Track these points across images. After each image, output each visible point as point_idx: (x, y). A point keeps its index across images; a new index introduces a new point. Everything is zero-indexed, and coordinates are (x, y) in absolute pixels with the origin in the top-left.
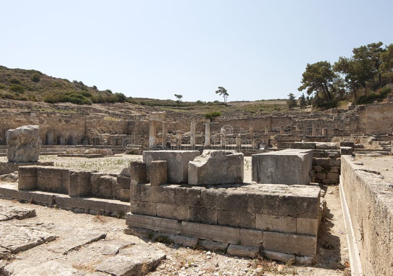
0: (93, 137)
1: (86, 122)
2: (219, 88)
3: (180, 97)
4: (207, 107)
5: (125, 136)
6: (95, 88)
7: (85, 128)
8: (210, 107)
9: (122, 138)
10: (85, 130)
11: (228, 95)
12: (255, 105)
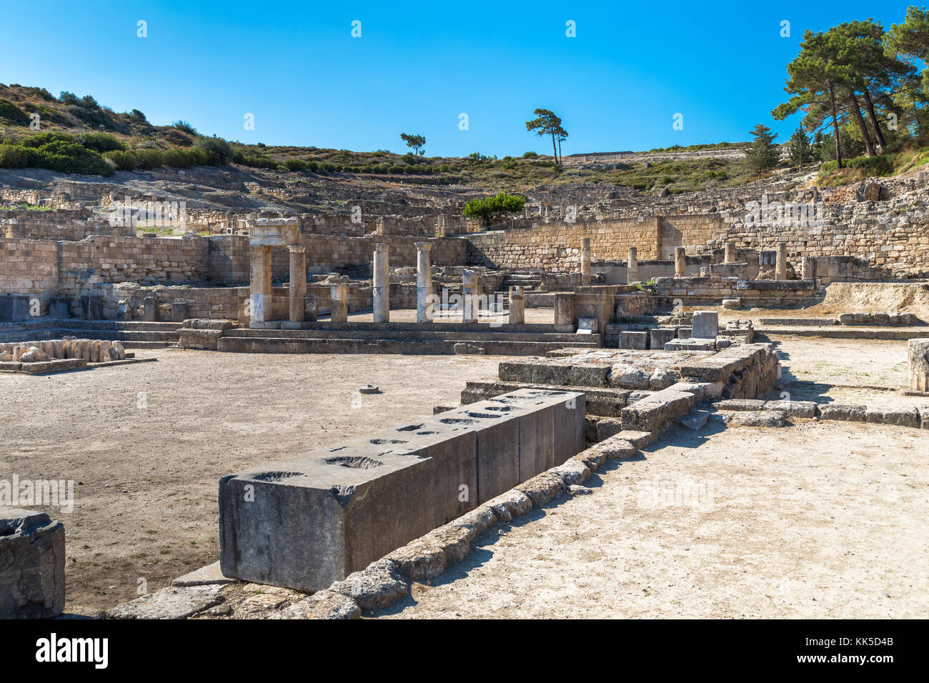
0: (85, 293)
1: (60, 248)
2: (538, 111)
3: (416, 141)
4: (498, 173)
5: (182, 292)
6: (139, 117)
7: (59, 265)
8: (510, 172)
9: (172, 298)
10: (60, 272)
11: (564, 133)
12: (649, 165)
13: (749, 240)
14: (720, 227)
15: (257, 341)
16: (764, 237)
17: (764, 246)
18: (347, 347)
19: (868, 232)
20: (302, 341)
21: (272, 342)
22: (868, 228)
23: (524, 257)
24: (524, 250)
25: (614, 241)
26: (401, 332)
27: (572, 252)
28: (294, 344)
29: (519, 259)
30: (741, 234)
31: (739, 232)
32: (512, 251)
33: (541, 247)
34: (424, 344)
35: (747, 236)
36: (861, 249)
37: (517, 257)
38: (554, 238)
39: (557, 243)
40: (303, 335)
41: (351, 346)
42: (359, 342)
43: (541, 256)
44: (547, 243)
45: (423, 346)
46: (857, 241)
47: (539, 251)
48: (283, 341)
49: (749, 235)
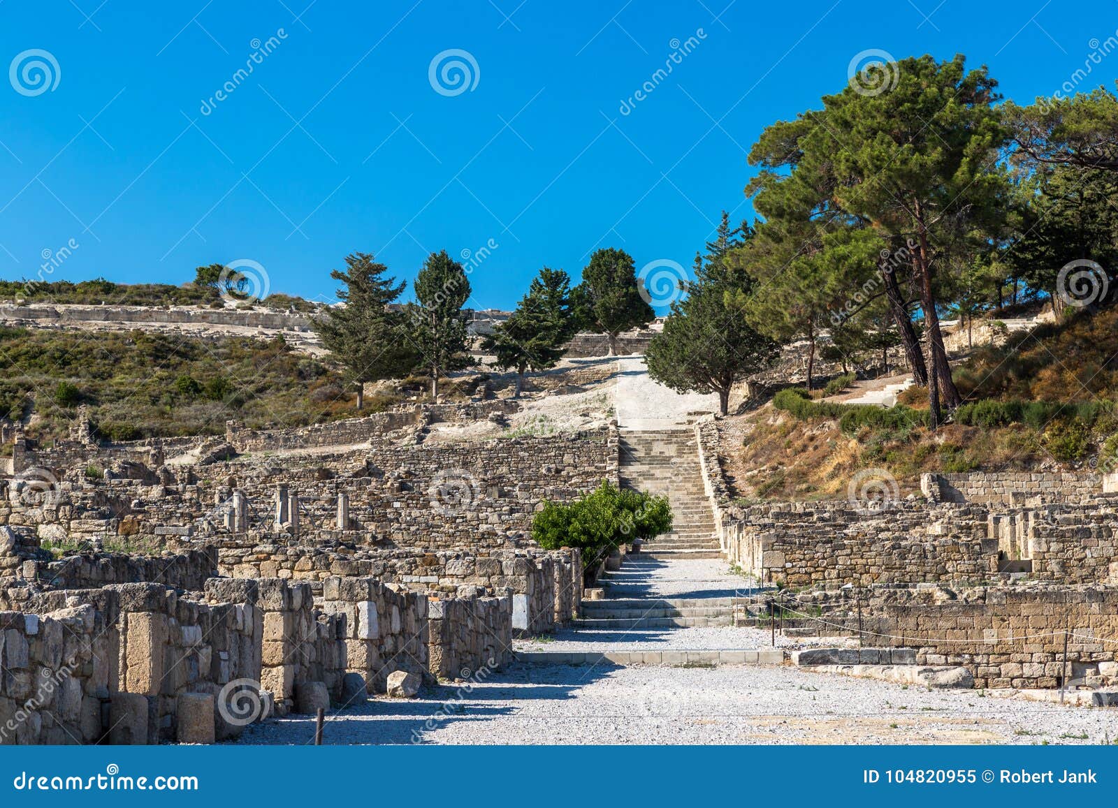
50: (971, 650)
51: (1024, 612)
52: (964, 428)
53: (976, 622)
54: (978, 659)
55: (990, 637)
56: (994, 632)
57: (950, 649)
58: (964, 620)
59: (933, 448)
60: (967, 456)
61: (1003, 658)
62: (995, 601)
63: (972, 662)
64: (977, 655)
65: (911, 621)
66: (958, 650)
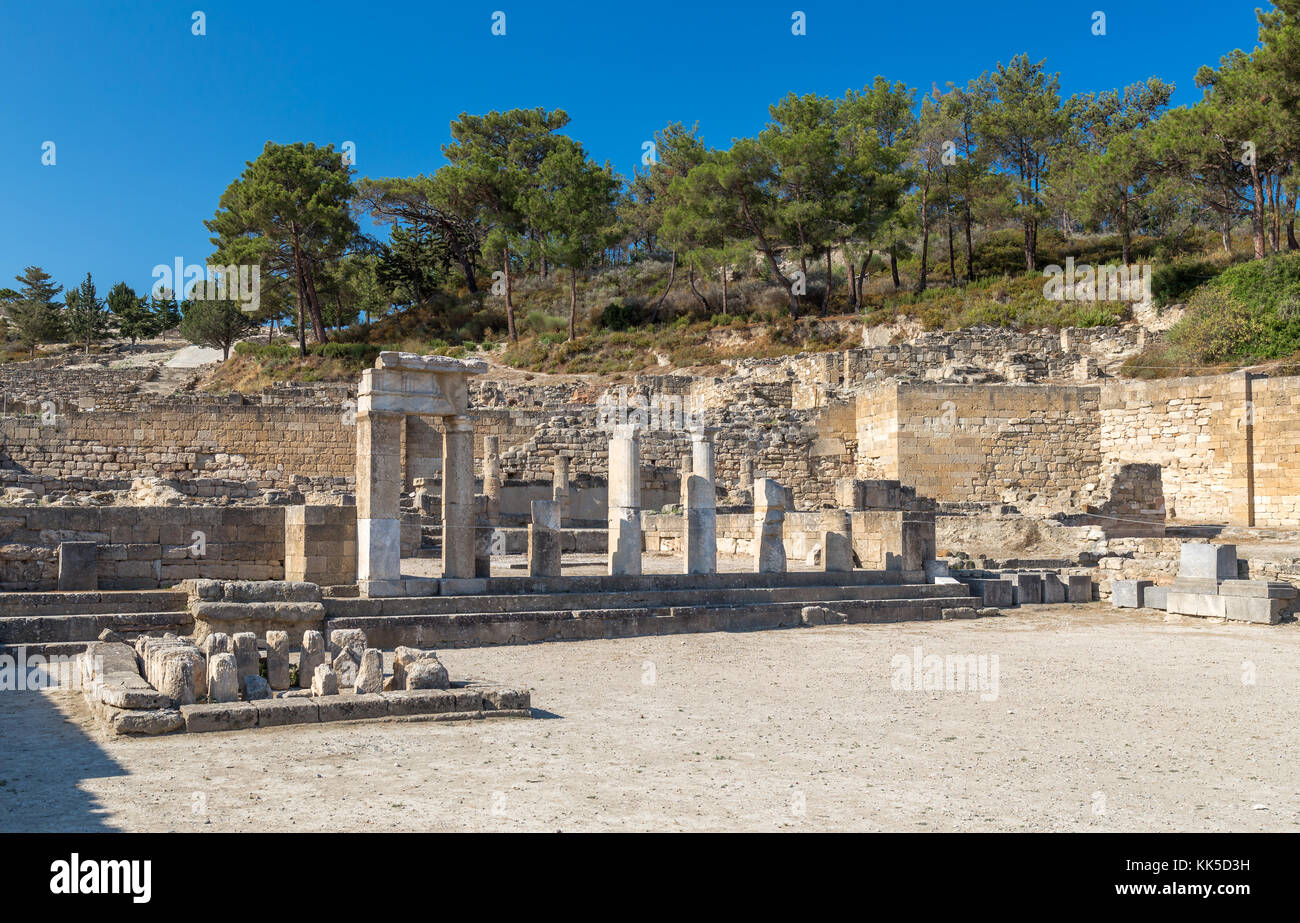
13: (571, 453)
14: (508, 432)
15: (426, 623)
16: (593, 451)
17: (593, 464)
18: (619, 624)
19: (736, 451)
20: (530, 618)
21: (463, 623)
22: (735, 446)
23: (116, 467)
24: (114, 455)
25: (321, 444)
26: (696, 592)
27: (229, 461)
28: (512, 624)
29: (102, 469)
30: (559, 445)
31: (555, 442)
32: (84, 454)
33: (158, 449)
34: (752, 610)
35: (568, 448)
36: (727, 474)
37: (96, 466)
38: (189, 434)
39: (196, 444)
40: (509, 605)
41: (625, 622)
42: (641, 612)
43: (156, 466)
44: (172, 443)
45: (751, 615)
46: (722, 462)
47: (153, 456)
48: (487, 621)
49: (570, 446)
50: (125, 444)
51: (164, 418)
52: (319, 358)
53: (129, 425)
54: (129, 450)
55: (139, 434)
56: (142, 431)
57: (109, 442)
58: (120, 423)
59: (299, 369)
60: (316, 374)
61: (148, 449)
62: (143, 410)
63: (125, 452)
64: (129, 447)
65: (82, 423)
66: (115, 443)
